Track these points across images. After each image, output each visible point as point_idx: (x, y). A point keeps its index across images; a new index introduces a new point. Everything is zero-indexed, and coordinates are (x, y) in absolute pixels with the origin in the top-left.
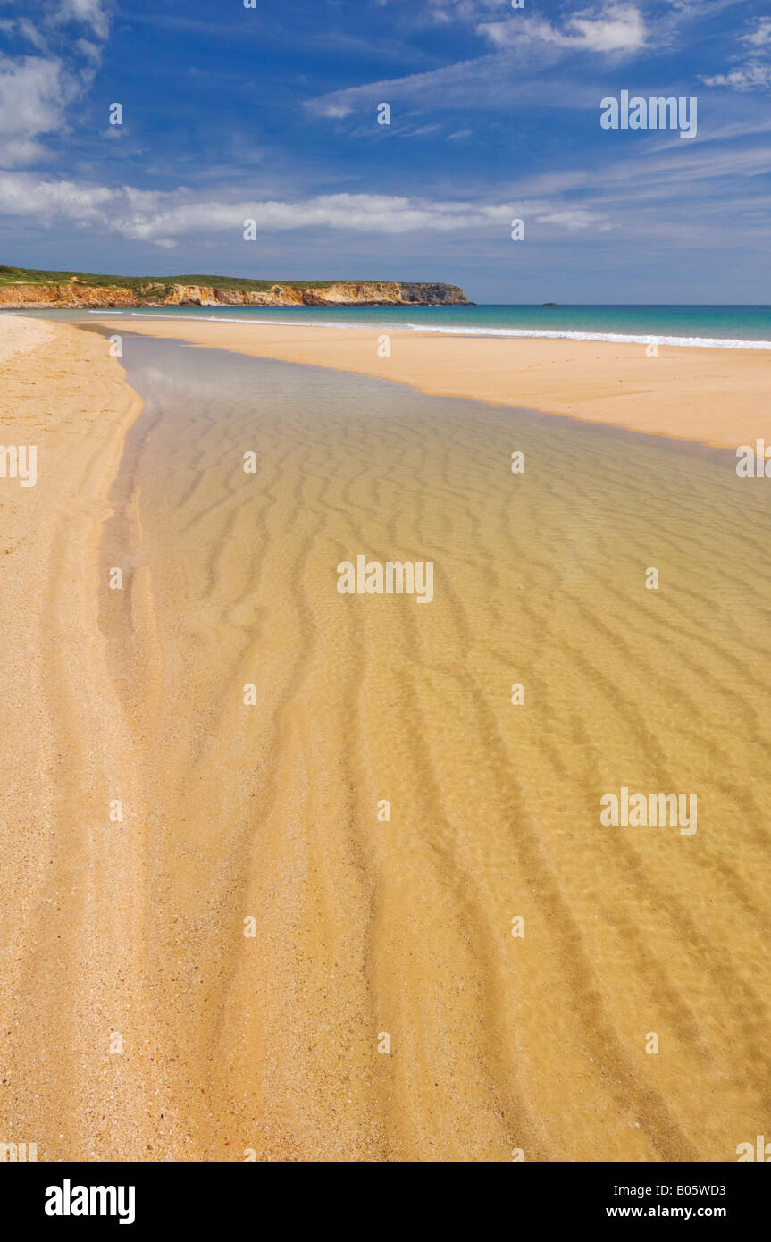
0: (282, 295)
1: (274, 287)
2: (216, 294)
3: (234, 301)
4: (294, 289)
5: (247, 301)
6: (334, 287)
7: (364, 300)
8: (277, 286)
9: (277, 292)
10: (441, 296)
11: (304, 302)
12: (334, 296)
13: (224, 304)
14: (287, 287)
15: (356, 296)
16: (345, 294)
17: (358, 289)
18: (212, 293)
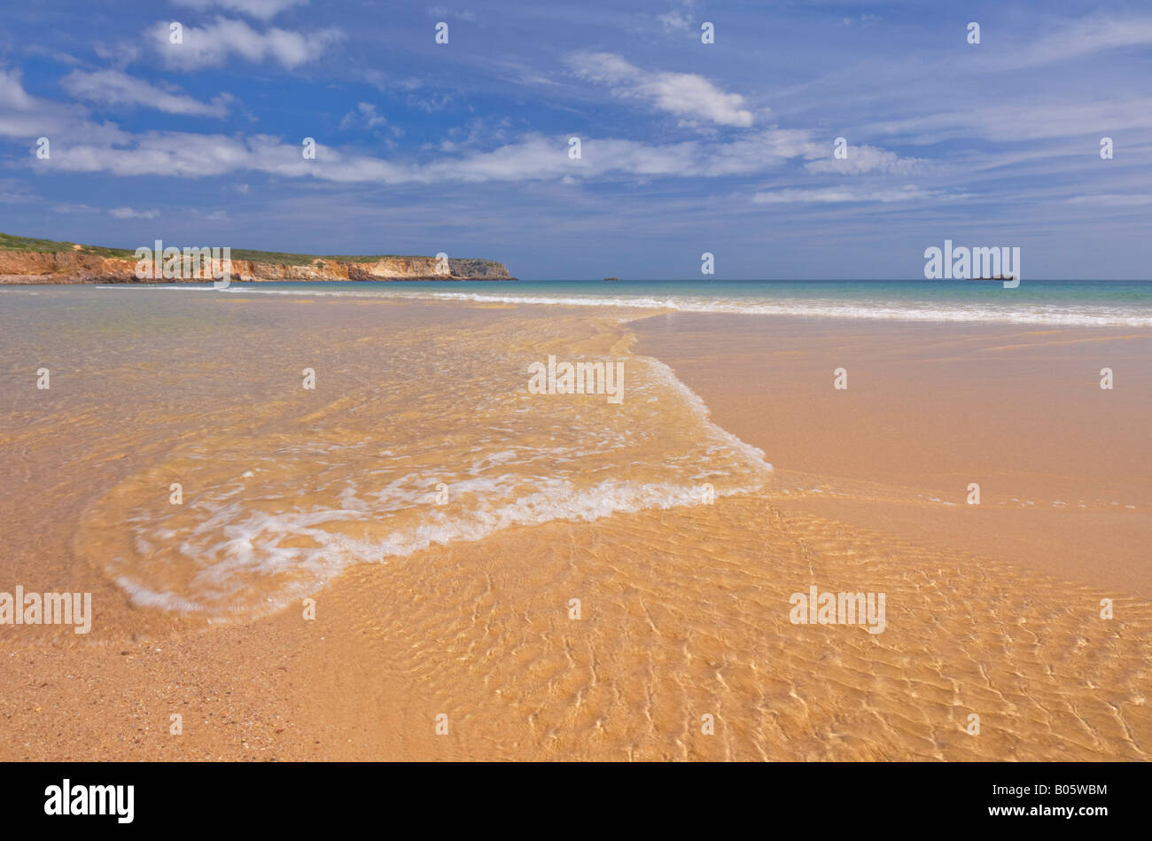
0: (327, 269)
1: (316, 261)
2: (252, 269)
3: (274, 276)
4: (338, 263)
5: (288, 277)
6: (382, 260)
7: (414, 275)
8: (320, 260)
9: (320, 266)
10: (483, 271)
11: (351, 278)
12: (382, 270)
13: (261, 280)
14: (331, 262)
15: (406, 270)
16: (394, 269)
17: (408, 264)
18: (246, 267)
